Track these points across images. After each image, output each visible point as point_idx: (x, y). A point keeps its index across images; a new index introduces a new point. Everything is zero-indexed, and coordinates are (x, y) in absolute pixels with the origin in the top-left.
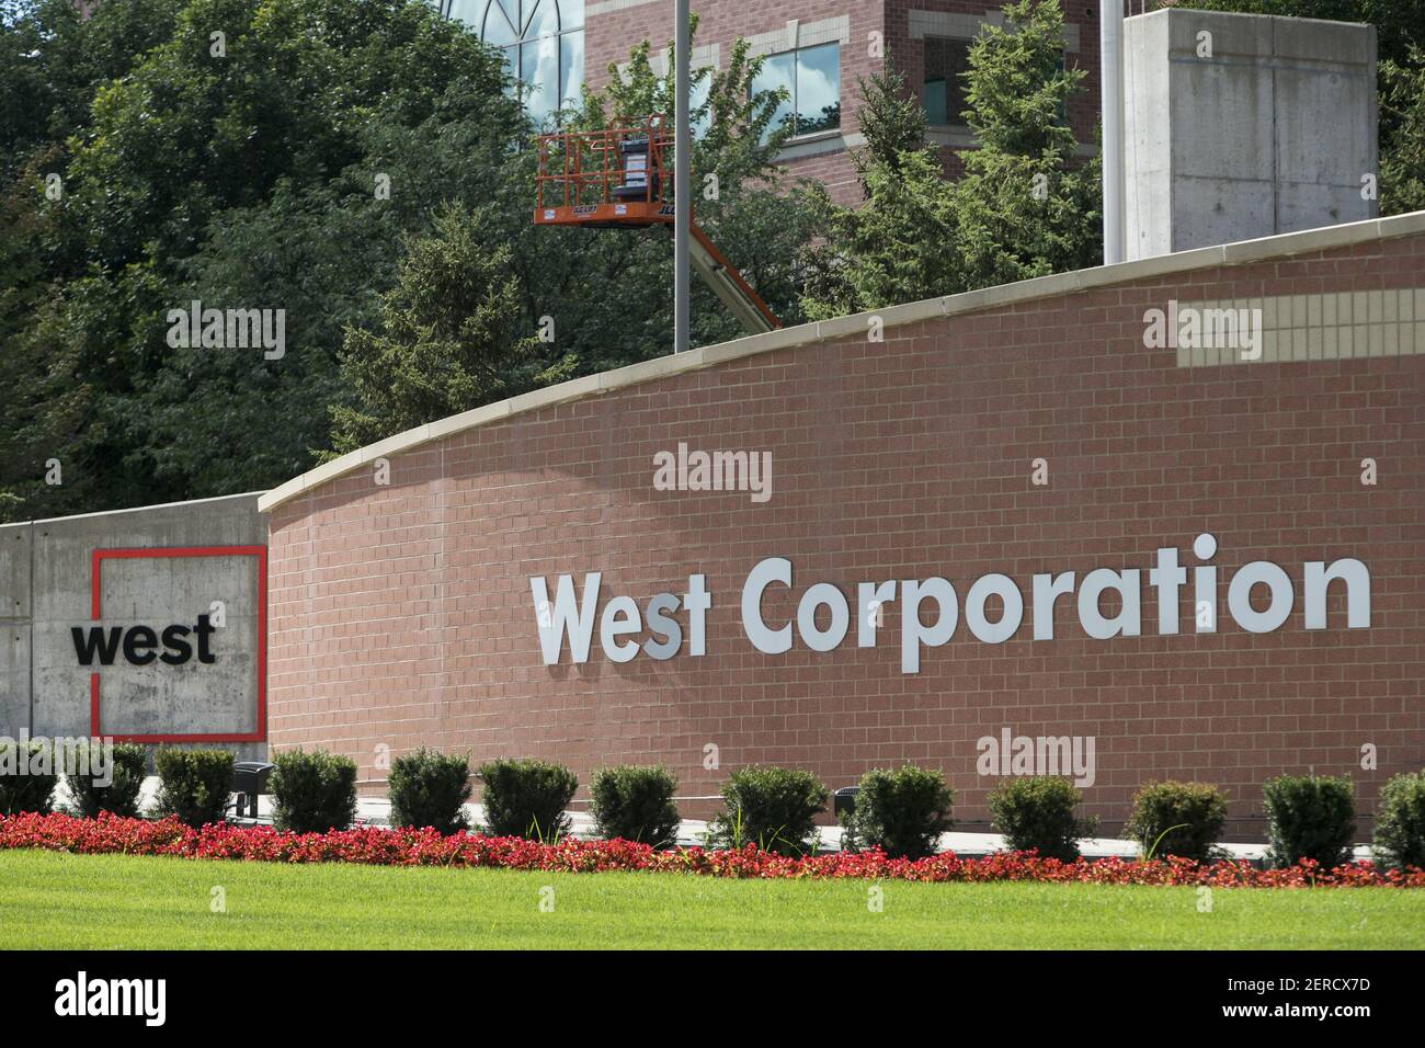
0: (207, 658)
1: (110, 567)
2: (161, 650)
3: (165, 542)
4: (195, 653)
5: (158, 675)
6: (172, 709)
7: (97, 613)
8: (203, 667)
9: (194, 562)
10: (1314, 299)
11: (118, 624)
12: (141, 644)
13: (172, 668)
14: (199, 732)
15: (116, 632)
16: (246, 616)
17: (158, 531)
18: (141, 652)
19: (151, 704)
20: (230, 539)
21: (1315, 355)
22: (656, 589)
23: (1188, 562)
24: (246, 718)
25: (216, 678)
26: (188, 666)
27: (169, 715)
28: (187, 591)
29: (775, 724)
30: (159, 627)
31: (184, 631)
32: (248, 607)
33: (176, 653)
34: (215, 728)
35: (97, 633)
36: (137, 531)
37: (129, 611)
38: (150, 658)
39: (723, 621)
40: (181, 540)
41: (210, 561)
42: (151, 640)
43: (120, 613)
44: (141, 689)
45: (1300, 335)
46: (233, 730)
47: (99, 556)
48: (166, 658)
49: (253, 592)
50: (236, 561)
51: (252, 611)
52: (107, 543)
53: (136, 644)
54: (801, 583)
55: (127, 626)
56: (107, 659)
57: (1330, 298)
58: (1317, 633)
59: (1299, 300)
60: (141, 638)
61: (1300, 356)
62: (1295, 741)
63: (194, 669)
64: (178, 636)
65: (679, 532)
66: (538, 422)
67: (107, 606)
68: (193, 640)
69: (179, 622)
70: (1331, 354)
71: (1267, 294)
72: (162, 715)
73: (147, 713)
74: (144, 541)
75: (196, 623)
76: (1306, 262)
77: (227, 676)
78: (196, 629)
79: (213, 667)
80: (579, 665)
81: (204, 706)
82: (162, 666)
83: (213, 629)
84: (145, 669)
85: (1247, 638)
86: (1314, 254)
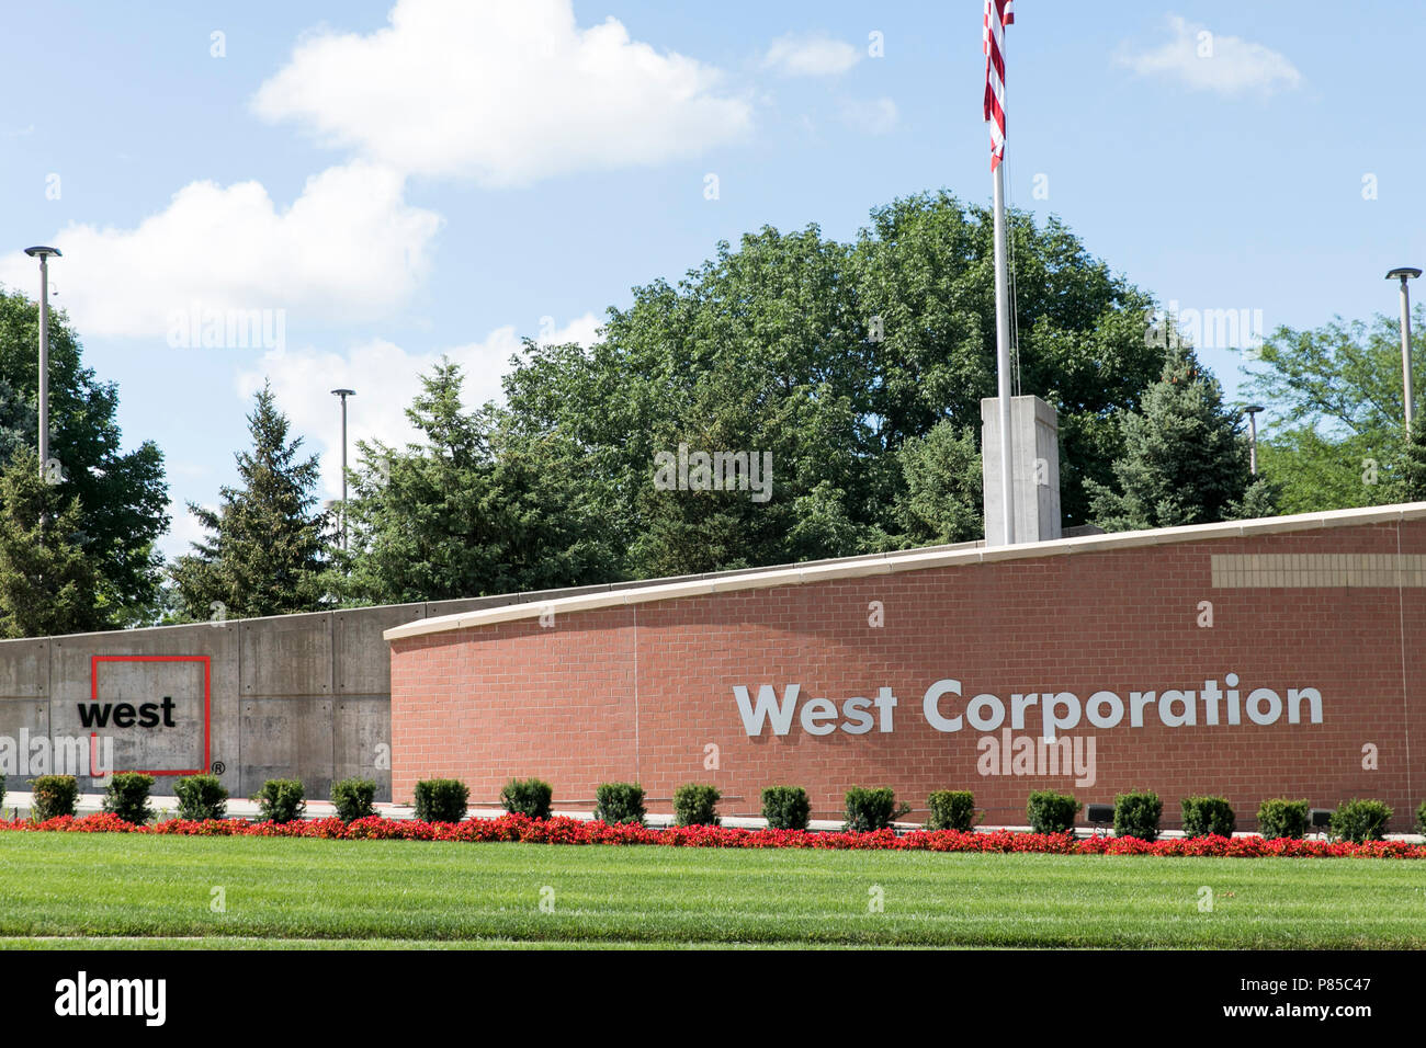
0: (169, 723)
1: (103, 667)
2: (138, 718)
3: (140, 652)
4: (162, 720)
5: (137, 734)
6: (145, 755)
7: (94, 695)
8: (167, 729)
9: (160, 665)
10: (1287, 557)
11: (108, 702)
12: (125, 715)
13: (145, 730)
14: (164, 769)
15: (108, 707)
16: (195, 698)
17: (135, 645)
18: (125, 720)
19: (131, 752)
20: (184, 651)
21: (1288, 585)
22: (850, 695)
23: (1223, 687)
24: (196, 761)
25: (174, 736)
26: (156, 728)
27: (144, 758)
28: (156, 683)
29: (952, 770)
30: (137, 704)
31: (154, 707)
32: (197, 693)
33: (148, 720)
34: (175, 767)
35: (95, 708)
36: (122, 645)
37: (116, 694)
38: (131, 723)
39: (908, 713)
40: (152, 650)
41: (171, 665)
42: (132, 712)
43: (109, 695)
44: (124, 743)
45: (1280, 574)
46: (187, 767)
47: (95, 660)
48: (142, 724)
49: (200, 683)
50: (188, 665)
51: (200, 694)
52: (101, 652)
53: (122, 715)
54: (969, 695)
55: (115, 704)
56: (102, 723)
57: (1296, 556)
58: (1295, 725)
59: (1279, 556)
60: (124, 710)
61: (1280, 585)
62: (1284, 780)
63: (161, 730)
64: (149, 710)
65: (868, 664)
66: (737, 598)
67: (101, 691)
68: (160, 713)
69: (150, 701)
70: (1297, 585)
71: (1262, 553)
72: (138, 759)
73: (128, 757)
74: (127, 651)
75: (163, 702)
76: (1283, 537)
77: (183, 735)
78: (162, 706)
79: (174, 729)
80: (779, 736)
81: (167, 752)
82: (138, 728)
83: (174, 706)
84: (127, 729)
85: (1256, 727)
86: (1288, 533)
